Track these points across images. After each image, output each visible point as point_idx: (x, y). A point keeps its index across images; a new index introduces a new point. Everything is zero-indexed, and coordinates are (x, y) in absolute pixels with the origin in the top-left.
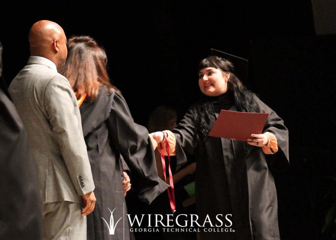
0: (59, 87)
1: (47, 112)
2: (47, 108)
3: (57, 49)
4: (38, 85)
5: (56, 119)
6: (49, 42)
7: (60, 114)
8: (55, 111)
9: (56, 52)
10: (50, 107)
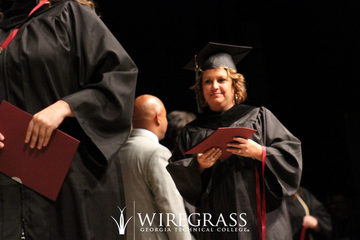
0: (162, 158)
1: (149, 183)
2: (149, 179)
3: (159, 122)
4: (141, 156)
5: (158, 189)
6: (152, 115)
7: (162, 185)
8: (158, 182)
9: (158, 124)
10: (152, 178)
